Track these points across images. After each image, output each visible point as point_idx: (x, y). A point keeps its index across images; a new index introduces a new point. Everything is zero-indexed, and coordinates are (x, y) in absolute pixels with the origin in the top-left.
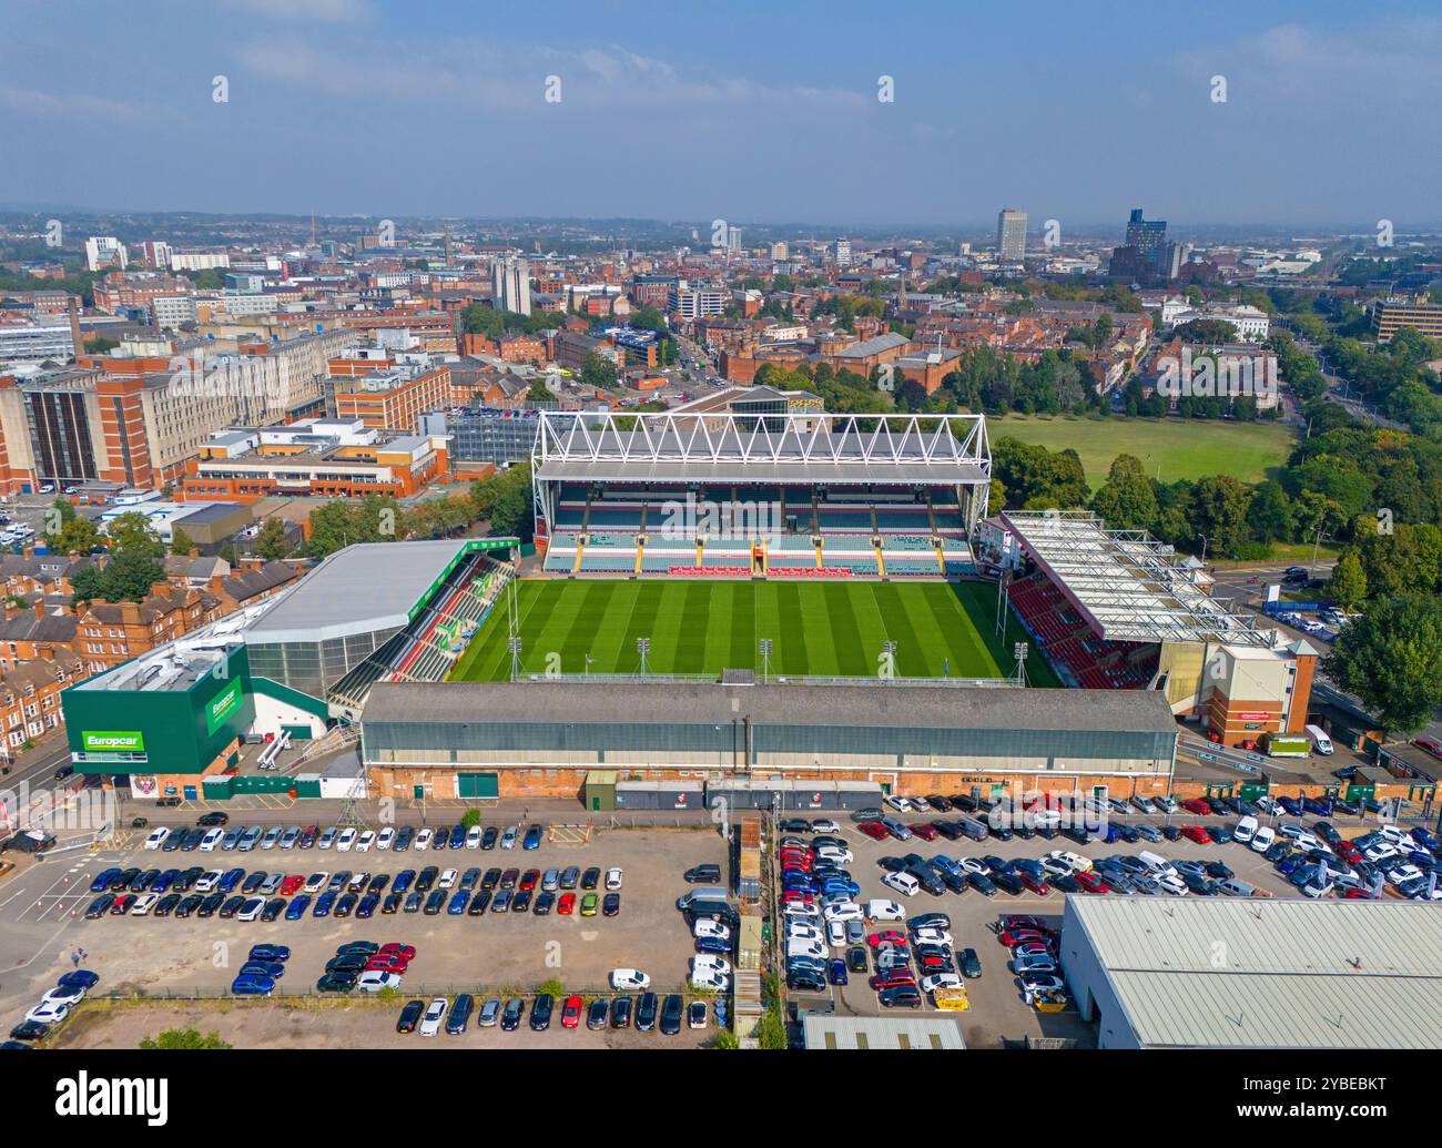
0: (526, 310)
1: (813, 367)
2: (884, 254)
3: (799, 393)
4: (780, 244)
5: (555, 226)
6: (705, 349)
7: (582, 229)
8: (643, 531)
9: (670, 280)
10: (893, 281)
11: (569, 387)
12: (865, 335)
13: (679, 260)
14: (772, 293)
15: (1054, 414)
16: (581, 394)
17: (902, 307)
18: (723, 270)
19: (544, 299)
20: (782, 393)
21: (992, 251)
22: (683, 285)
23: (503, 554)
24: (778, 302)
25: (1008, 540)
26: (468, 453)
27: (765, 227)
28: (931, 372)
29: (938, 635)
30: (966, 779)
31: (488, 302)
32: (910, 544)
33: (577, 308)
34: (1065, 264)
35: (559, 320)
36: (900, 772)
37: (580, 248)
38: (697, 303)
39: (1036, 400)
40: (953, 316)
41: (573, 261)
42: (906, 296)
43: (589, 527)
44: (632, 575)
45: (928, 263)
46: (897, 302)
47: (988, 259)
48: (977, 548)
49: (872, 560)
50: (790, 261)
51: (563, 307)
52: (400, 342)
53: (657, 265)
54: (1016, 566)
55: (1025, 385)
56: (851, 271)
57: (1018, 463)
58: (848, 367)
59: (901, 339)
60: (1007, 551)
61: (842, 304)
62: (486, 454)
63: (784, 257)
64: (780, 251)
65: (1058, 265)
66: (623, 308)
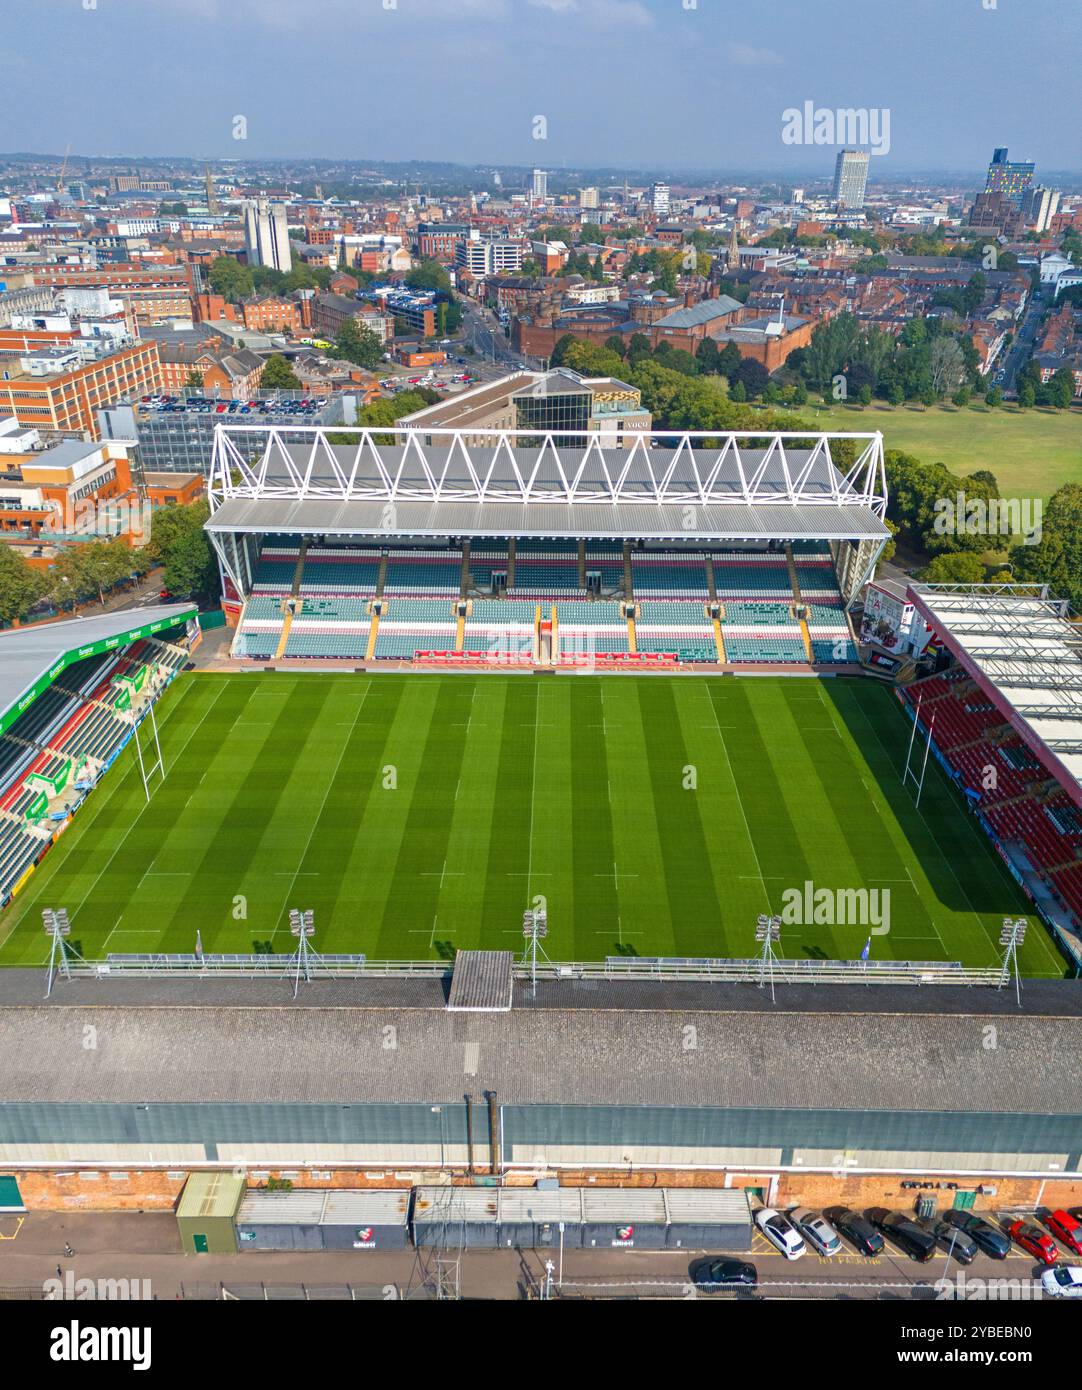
0: (286, 266)
1: (626, 340)
2: (707, 201)
3: (607, 380)
4: (590, 190)
5: (344, 169)
6: (496, 314)
7: (373, 173)
8: (380, 594)
9: (461, 229)
10: (719, 233)
11: (317, 365)
12: (691, 299)
13: (474, 206)
14: (578, 245)
15: (928, 404)
16: (331, 375)
17: (734, 264)
18: (525, 219)
19: (311, 250)
20: (584, 382)
21: (828, 199)
22: (475, 235)
23: (174, 634)
24: (585, 257)
25: (908, 617)
26: (168, 460)
27: (574, 172)
28: (772, 346)
29: (814, 781)
30: (908, 1184)
31: (243, 256)
32: (763, 615)
33: (350, 263)
34: (912, 213)
35: (324, 279)
36: (784, 1174)
37: (366, 194)
38: (489, 259)
39: (906, 385)
40: (794, 274)
41: (355, 208)
42: (736, 251)
43: (303, 588)
44: (359, 664)
45: (757, 212)
46: (727, 258)
47: (823, 207)
48: (859, 620)
49: (708, 640)
50: (601, 209)
51: (333, 262)
52: (96, 307)
53: (449, 213)
54: (917, 652)
55: (892, 366)
56: (670, 220)
57: (909, 489)
58: (669, 340)
59: (733, 303)
60: (906, 631)
61: (662, 260)
62: (192, 461)
63: (594, 204)
64: (590, 197)
65: (905, 215)
66: (402, 263)
